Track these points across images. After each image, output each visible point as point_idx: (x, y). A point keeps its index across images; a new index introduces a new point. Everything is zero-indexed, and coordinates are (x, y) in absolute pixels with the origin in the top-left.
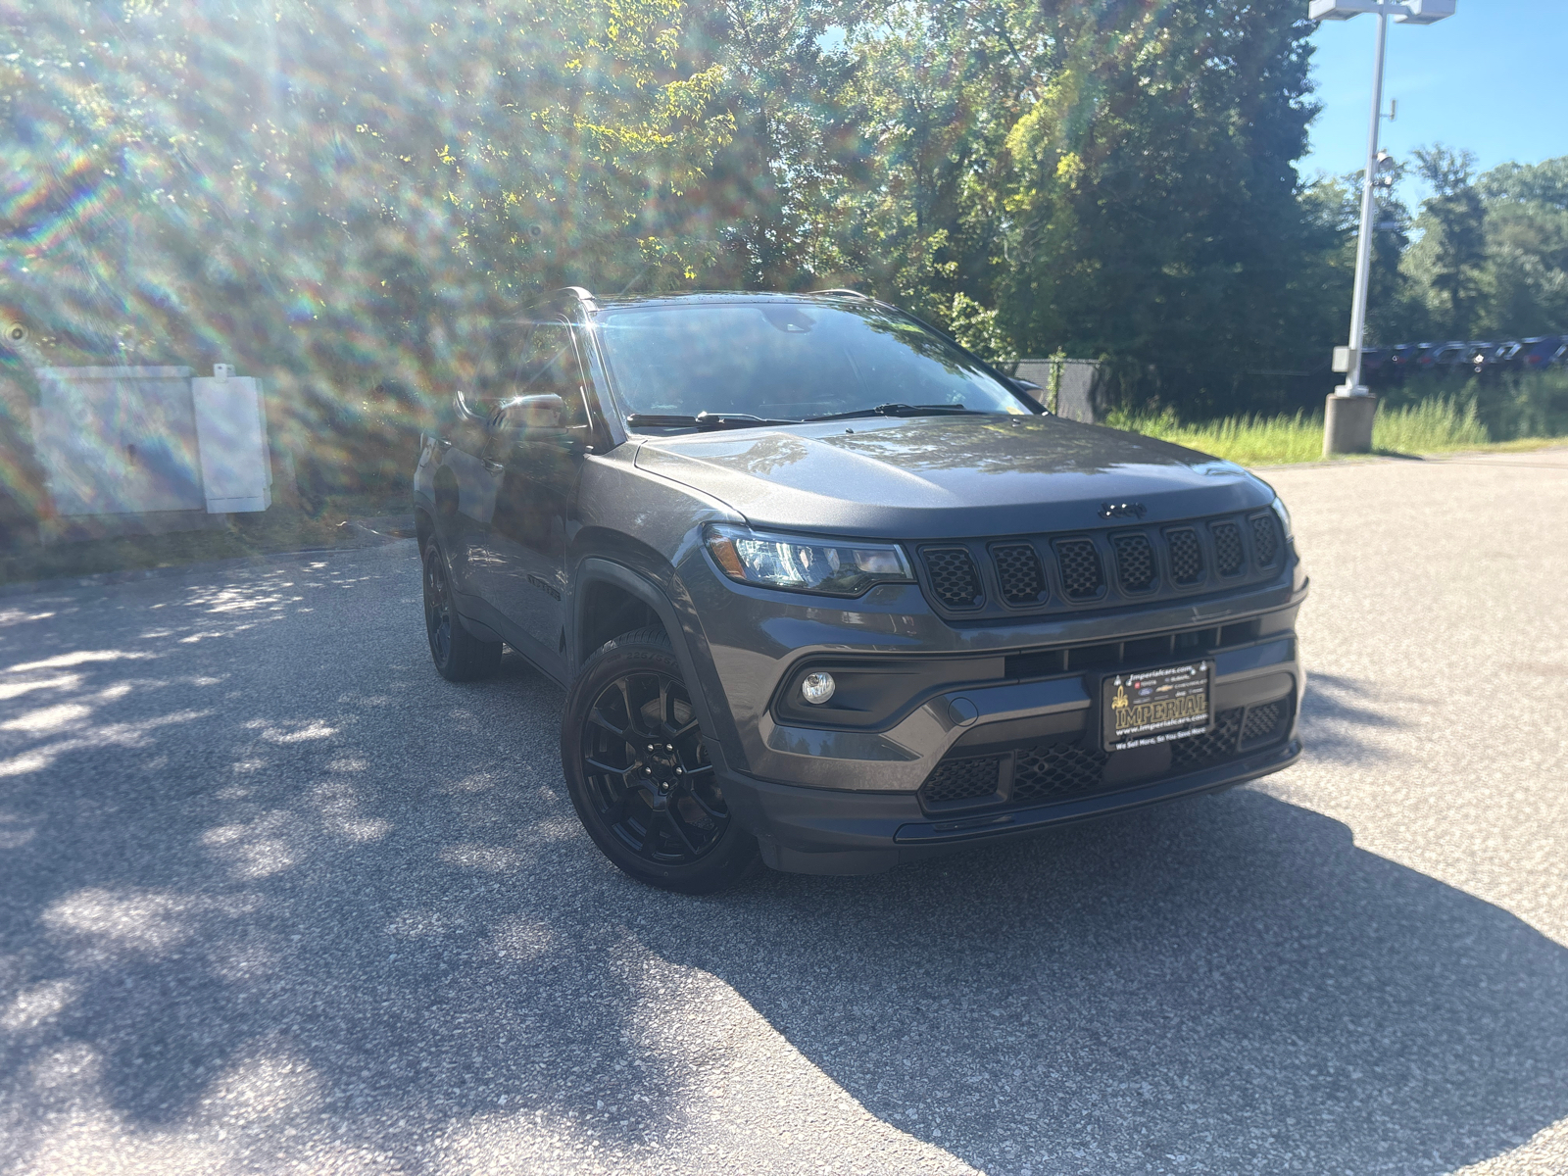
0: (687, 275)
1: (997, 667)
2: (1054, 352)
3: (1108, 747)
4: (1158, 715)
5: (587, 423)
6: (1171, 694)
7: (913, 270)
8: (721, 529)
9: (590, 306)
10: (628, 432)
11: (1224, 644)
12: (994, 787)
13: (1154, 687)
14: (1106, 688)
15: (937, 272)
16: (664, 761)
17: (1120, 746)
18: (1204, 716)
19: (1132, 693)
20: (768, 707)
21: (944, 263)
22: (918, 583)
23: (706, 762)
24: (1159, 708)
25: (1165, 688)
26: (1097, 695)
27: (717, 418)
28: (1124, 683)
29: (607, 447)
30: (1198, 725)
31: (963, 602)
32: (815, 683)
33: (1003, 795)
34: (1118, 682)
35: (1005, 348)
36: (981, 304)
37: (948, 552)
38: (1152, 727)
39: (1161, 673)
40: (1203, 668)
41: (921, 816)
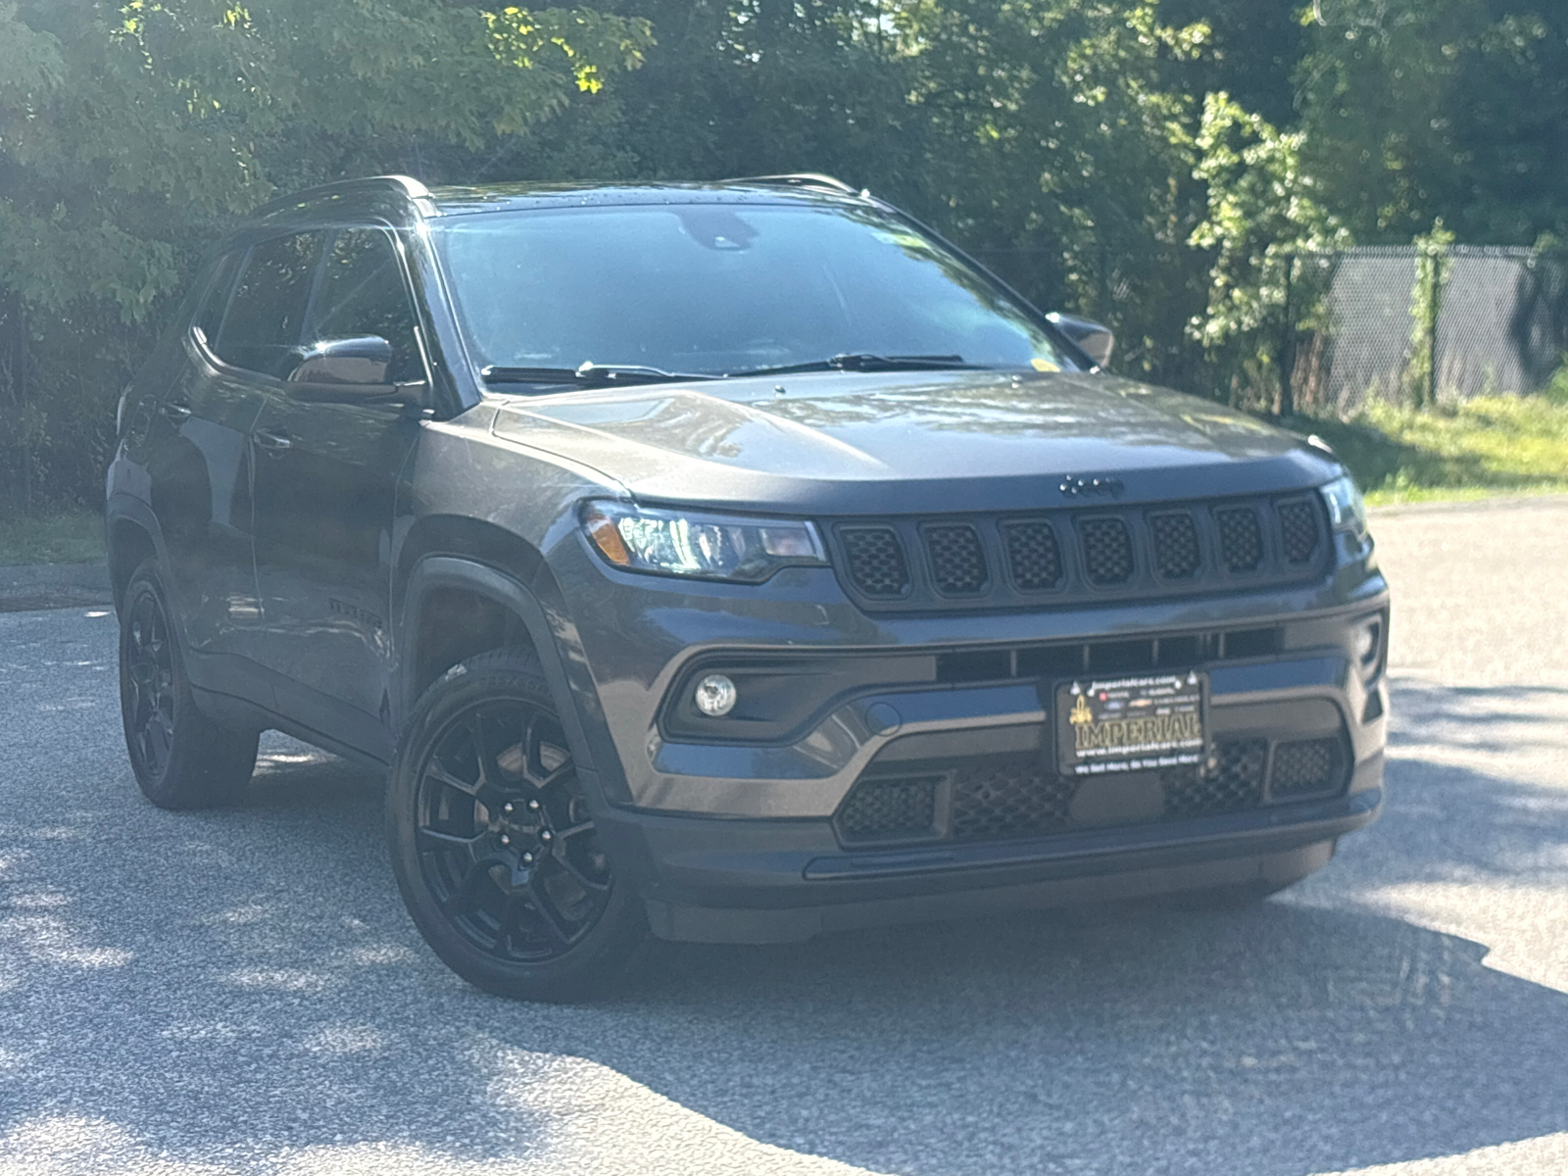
0: (583, 85)
1: (928, 668)
2: (1426, 230)
3: (1065, 771)
4: (1134, 734)
5: (425, 377)
6: (1151, 710)
7: (1106, 44)
8: (599, 506)
9: (426, 208)
10: (483, 390)
11: (1229, 654)
12: (930, 818)
13: (1127, 701)
14: (1061, 697)
15: (1163, 48)
16: (526, 829)
17: (1081, 770)
18: (1198, 742)
19: (1096, 706)
20: (656, 719)
21: (1179, 28)
22: (832, 567)
23: (580, 821)
24: (1134, 728)
25: (1141, 703)
26: (1052, 703)
27: (606, 371)
28: (1084, 692)
29: (451, 410)
30: (1189, 752)
31: (888, 589)
32: (714, 692)
33: (942, 828)
34: (1076, 690)
35: (1322, 220)
36: (1267, 118)
37: (871, 531)
38: (1125, 750)
39: (1133, 683)
40: (1193, 680)
41: (835, 847)
